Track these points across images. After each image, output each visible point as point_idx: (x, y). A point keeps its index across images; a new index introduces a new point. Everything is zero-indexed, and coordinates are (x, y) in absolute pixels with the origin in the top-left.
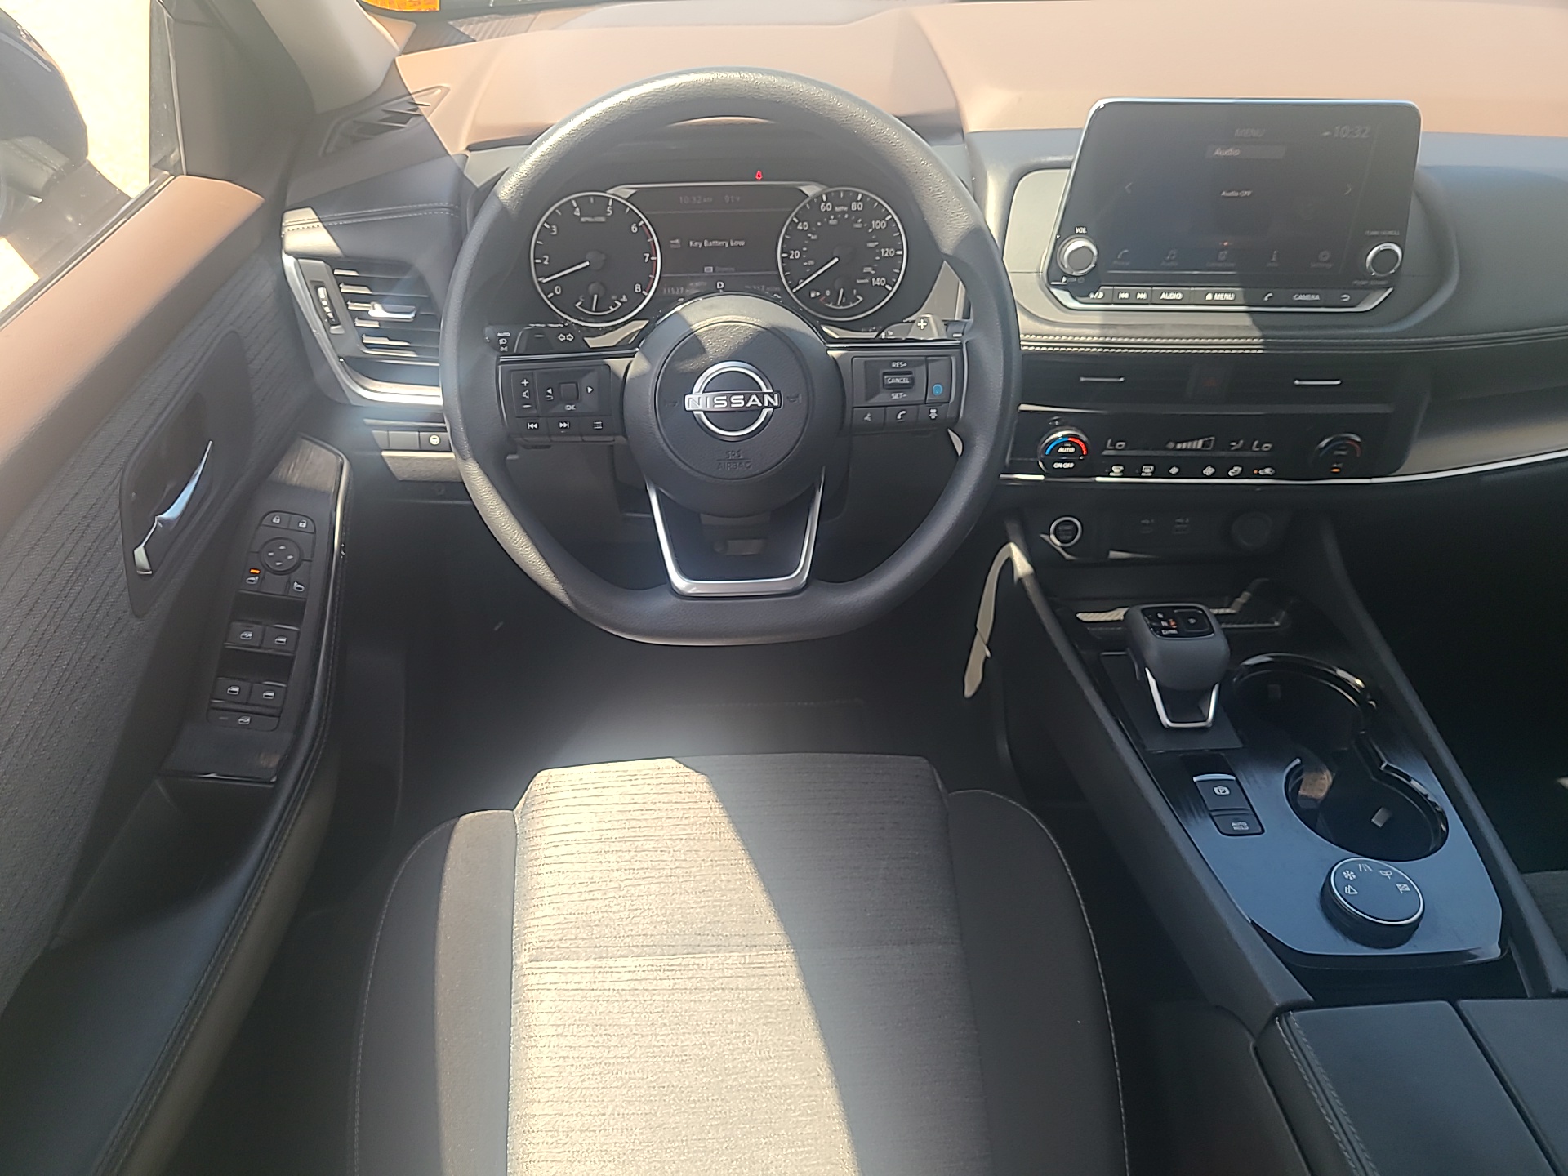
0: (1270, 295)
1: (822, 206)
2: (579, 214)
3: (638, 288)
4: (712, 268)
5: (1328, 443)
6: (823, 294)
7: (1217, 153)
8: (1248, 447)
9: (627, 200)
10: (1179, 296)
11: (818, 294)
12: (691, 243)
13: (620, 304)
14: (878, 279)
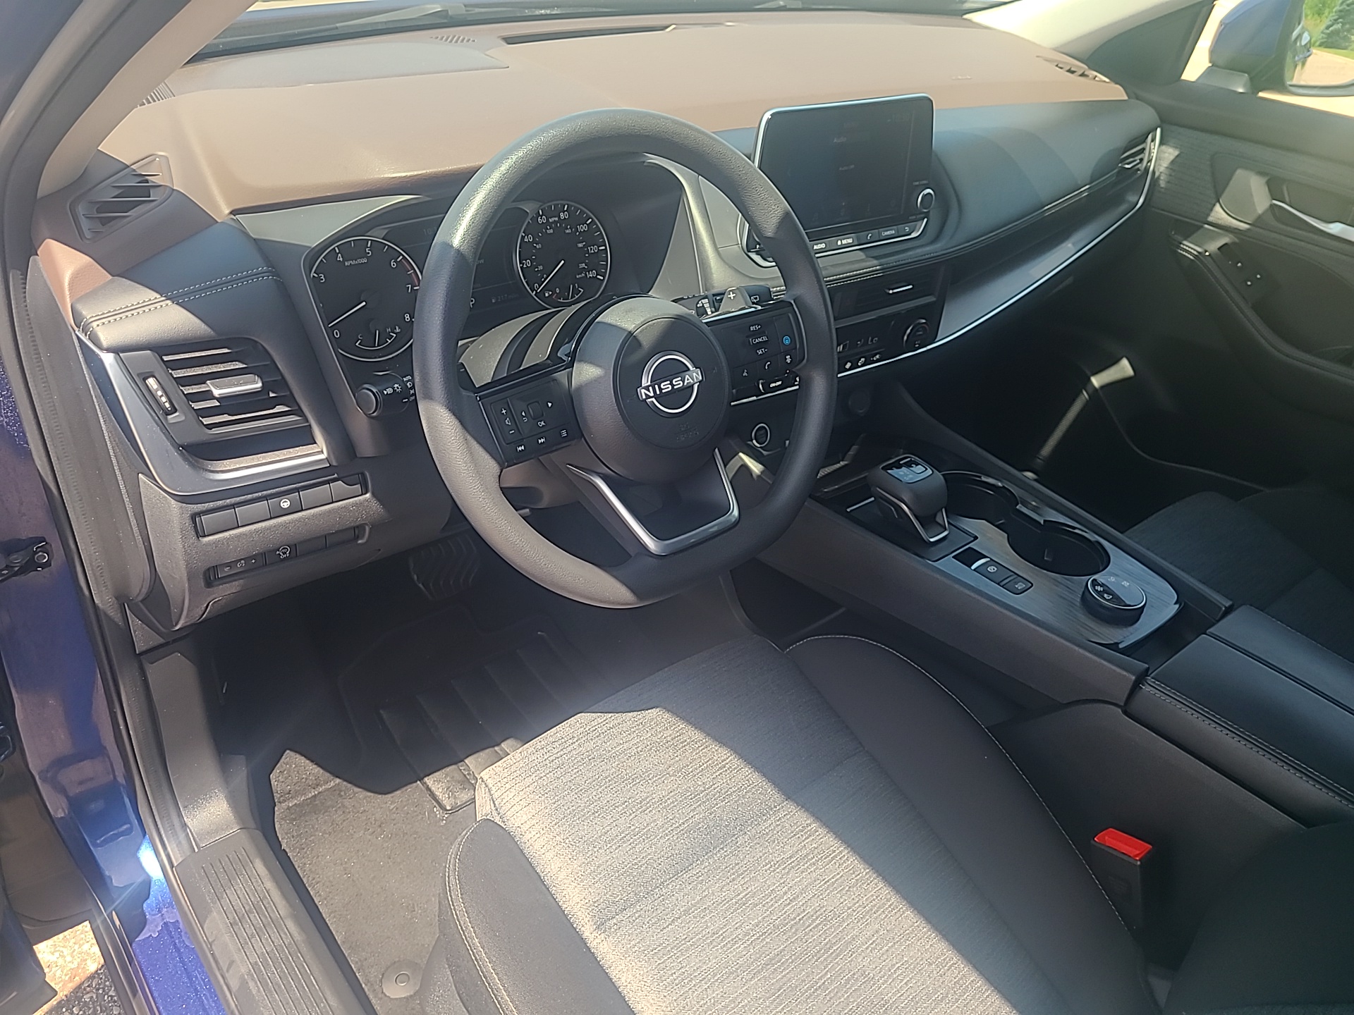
0: (870, 235)
1: (539, 220)
2: (341, 259)
5: (911, 330)
6: (554, 292)
7: (835, 141)
8: (866, 343)
9: (383, 239)
10: (823, 246)
11: (550, 293)
13: (395, 335)
14: (590, 272)
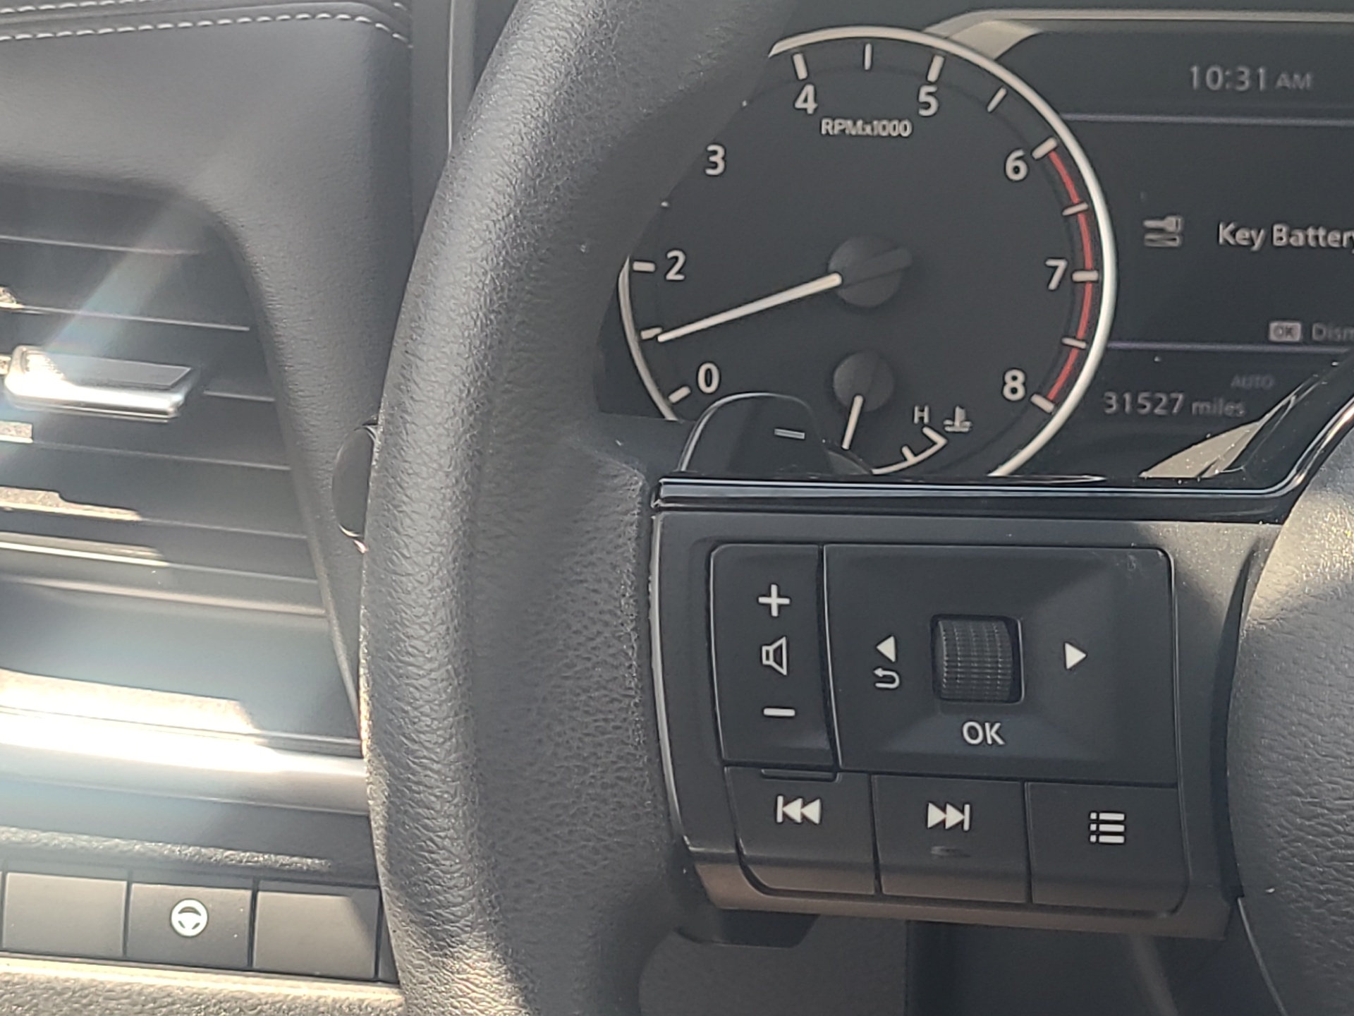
2: (811, 106)
3: (1014, 384)
4: (1297, 326)
9: (998, 61)
12: (1224, 233)
13: (941, 441)
